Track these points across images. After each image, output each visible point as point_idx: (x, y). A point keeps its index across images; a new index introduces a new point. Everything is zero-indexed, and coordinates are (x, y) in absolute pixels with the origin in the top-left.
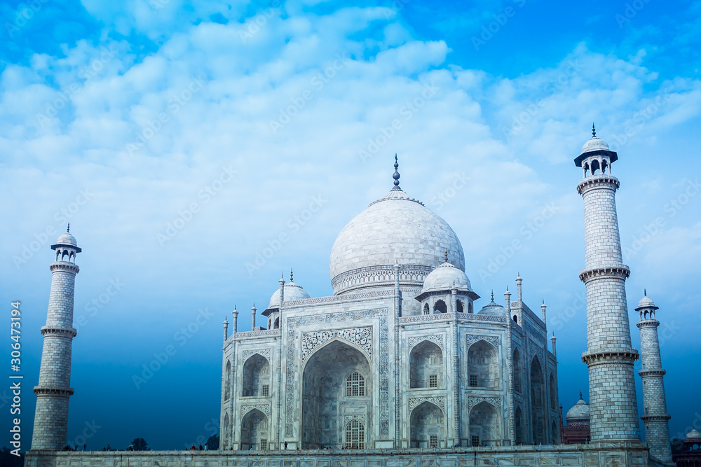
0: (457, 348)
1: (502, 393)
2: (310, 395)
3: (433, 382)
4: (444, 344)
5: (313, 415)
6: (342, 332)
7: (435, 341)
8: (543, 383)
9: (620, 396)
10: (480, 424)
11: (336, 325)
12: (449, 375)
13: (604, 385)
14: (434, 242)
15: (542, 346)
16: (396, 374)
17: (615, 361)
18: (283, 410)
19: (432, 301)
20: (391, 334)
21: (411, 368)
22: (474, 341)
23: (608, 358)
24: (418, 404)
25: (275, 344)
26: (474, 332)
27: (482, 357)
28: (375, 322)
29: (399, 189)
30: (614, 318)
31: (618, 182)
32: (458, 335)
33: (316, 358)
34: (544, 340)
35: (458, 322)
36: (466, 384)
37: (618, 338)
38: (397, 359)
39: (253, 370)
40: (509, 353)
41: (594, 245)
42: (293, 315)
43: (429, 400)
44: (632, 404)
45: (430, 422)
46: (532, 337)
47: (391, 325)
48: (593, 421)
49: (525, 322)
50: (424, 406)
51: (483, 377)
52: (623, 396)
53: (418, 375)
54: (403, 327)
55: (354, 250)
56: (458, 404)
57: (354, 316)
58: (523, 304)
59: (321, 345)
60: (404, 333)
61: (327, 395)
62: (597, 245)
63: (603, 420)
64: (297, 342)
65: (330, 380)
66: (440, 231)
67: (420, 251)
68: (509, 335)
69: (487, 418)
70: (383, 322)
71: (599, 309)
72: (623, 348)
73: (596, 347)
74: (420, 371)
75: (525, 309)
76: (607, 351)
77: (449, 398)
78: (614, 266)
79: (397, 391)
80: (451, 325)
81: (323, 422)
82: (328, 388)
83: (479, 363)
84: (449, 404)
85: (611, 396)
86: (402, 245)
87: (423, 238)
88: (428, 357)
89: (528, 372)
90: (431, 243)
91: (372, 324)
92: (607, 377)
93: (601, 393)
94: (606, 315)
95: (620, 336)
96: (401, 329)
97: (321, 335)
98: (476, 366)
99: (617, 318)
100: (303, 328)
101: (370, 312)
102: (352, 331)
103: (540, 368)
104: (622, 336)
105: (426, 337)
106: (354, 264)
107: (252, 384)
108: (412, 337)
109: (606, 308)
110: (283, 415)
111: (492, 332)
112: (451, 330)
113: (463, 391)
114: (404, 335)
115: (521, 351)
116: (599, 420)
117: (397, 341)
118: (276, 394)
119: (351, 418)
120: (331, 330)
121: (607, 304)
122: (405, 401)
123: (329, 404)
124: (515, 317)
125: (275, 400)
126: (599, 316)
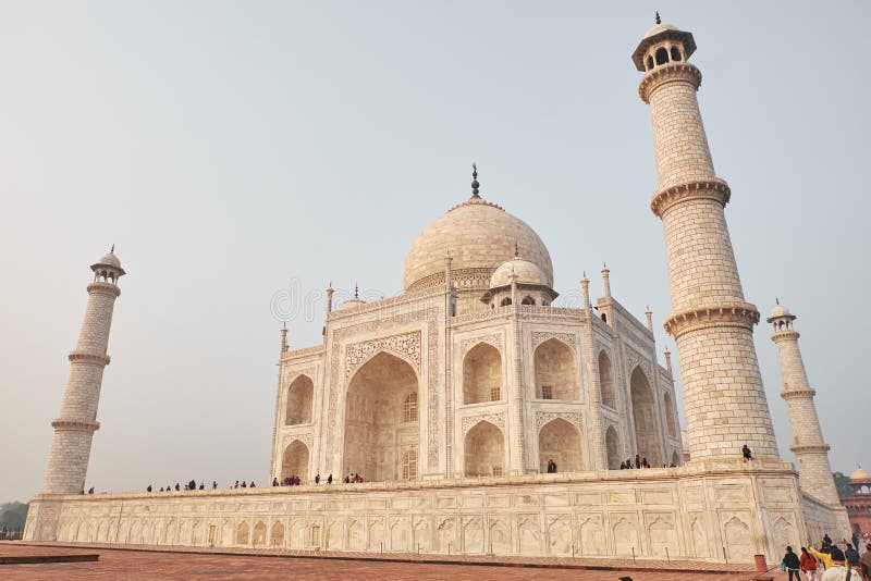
0: (519, 349)
1: (583, 407)
2: (357, 421)
3: (495, 396)
4: (503, 345)
5: (362, 445)
6: (388, 341)
7: (492, 342)
8: (654, 402)
9: (731, 380)
10: (558, 451)
11: (381, 332)
12: (510, 384)
13: (702, 363)
14: (509, 242)
15: (649, 357)
16: (448, 387)
17: (717, 324)
18: (324, 439)
19: (497, 300)
20: (442, 339)
21: (466, 379)
22: (542, 340)
23: (706, 319)
24: (474, 424)
25: (320, 362)
26: (540, 329)
27: (557, 362)
28: (424, 326)
29: (478, 197)
30: (708, 257)
31: (698, 72)
32: (519, 333)
33: (363, 376)
34: (652, 351)
35: (518, 315)
36: (534, 395)
37: (719, 287)
38: (448, 368)
39: (302, 396)
40: (591, 356)
41: (667, 158)
42: (339, 327)
43: (487, 419)
44: (754, 393)
45: (492, 449)
46: (630, 342)
47: (441, 328)
48: (691, 426)
49: (618, 322)
50: (482, 427)
51: (560, 388)
52: (738, 379)
53: (477, 388)
54: (455, 328)
55: (421, 258)
56: (522, 421)
57: (400, 320)
58: (613, 300)
59: (367, 358)
60: (456, 337)
61: (383, 422)
62: (672, 156)
63: (707, 423)
64: (342, 357)
65: (386, 403)
66: (516, 230)
67: (492, 252)
68: (589, 332)
69: (566, 441)
70: (433, 324)
71: (683, 246)
72: (730, 301)
73: (685, 305)
74: (481, 383)
75: (615, 306)
76: (701, 307)
77: (511, 414)
78: (701, 179)
79: (448, 409)
80: (511, 321)
81: (378, 455)
82: (384, 413)
83: (554, 371)
84: (511, 422)
85: (716, 380)
86: (471, 247)
87: (496, 237)
88: (489, 365)
89: (624, 383)
90: (505, 243)
91: (418, 329)
92: (706, 349)
93: (698, 377)
94: (695, 253)
95: (722, 283)
96: (453, 332)
97: (366, 346)
98: (550, 374)
99: (713, 257)
100: (349, 341)
101: (419, 315)
102: (400, 339)
103: (648, 383)
104: (726, 283)
105: (481, 338)
106: (421, 273)
107: (301, 412)
108: (465, 340)
109: (694, 243)
110: (324, 446)
111: (566, 328)
112: (511, 327)
113: (529, 405)
114: (457, 338)
115: (613, 357)
116: (700, 423)
117: (448, 345)
118: (319, 421)
119: (408, 448)
120: (376, 340)
121: (695, 237)
122: (457, 421)
123: (385, 432)
124: (604, 316)
125: (317, 428)
126: (683, 257)
